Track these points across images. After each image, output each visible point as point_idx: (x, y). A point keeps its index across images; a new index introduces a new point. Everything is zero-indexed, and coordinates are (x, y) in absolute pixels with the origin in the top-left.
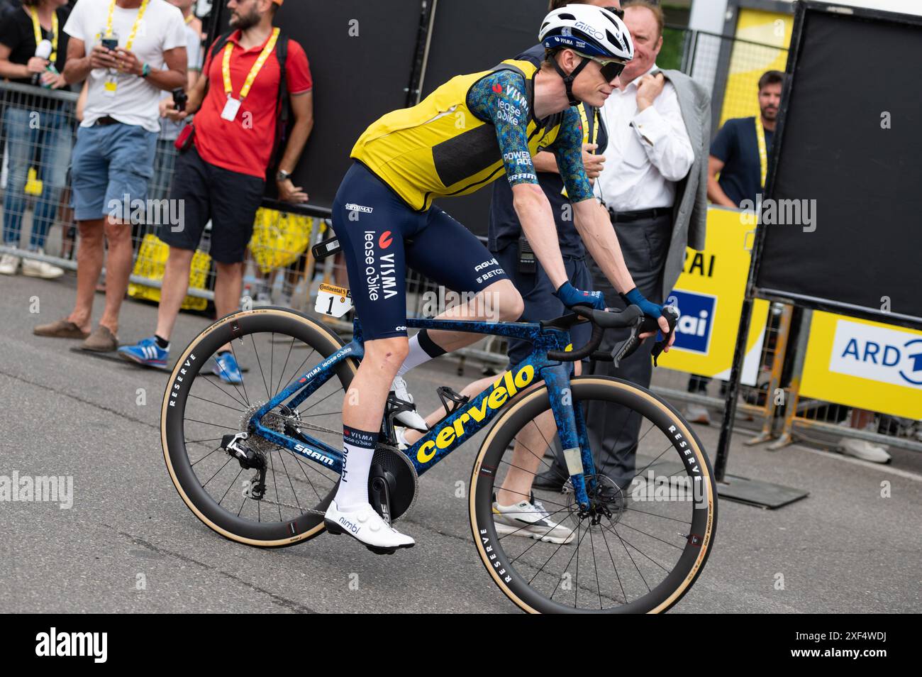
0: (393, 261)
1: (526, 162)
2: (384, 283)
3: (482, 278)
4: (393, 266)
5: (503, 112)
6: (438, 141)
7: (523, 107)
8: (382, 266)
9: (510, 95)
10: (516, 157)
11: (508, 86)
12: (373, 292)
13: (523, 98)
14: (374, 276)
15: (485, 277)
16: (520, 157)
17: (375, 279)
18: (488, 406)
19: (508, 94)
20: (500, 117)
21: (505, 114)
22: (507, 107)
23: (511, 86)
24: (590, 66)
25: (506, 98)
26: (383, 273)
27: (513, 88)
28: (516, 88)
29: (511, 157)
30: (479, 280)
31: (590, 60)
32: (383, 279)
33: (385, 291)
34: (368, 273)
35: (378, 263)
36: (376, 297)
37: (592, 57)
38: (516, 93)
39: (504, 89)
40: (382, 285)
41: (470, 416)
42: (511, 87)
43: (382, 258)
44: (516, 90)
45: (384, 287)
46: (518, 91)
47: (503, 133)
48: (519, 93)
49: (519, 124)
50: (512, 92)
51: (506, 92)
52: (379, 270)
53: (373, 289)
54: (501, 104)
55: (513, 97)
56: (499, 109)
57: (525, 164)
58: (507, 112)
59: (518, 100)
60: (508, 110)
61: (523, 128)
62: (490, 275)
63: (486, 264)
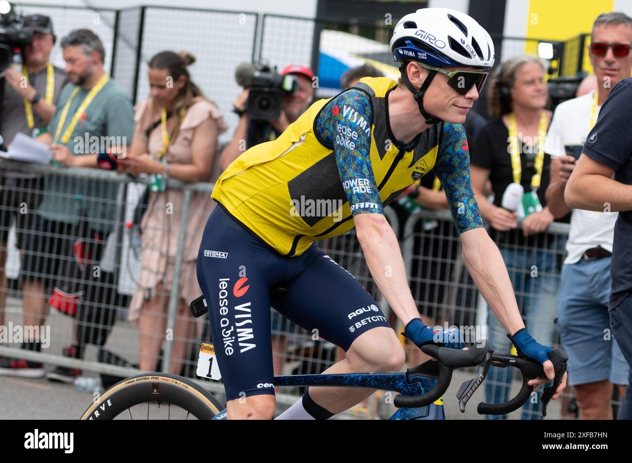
0: (249, 311)
1: (363, 189)
2: (239, 335)
3: (355, 326)
4: (249, 315)
5: (340, 136)
6: (293, 175)
7: (361, 128)
8: (237, 317)
9: (347, 116)
10: (352, 185)
11: (345, 107)
13: (362, 119)
14: (228, 328)
15: (358, 325)
16: (356, 184)
17: (229, 332)
19: (344, 115)
20: (338, 143)
21: (342, 138)
22: (344, 130)
23: (348, 106)
24: (437, 78)
25: (343, 120)
27: (349, 108)
28: (353, 107)
29: (347, 186)
30: (352, 329)
31: (436, 72)
32: (238, 330)
33: (241, 344)
34: (223, 325)
35: (232, 314)
37: (437, 69)
38: (353, 114)
39: (341, 111)
40: (237, 338)
42: (347, 108)
43: (237, 308)
44: (353, 110)
45: (240, 339)
46: (356, 111)
47: (341, 160)
48: (357, 113)
49: (356, 148)
50: (349, 112)
51: (343, 114)
52: (233, 321)
53: (228, 342)
54: (339, 127)
55: (349, 118)
56: (338, 133)
57: (362, 192)
58: (344, 136)
59: (354, 121)
60: (345, 133)
61: (361, 152)
62: (363, 322)
63: (361, 311)
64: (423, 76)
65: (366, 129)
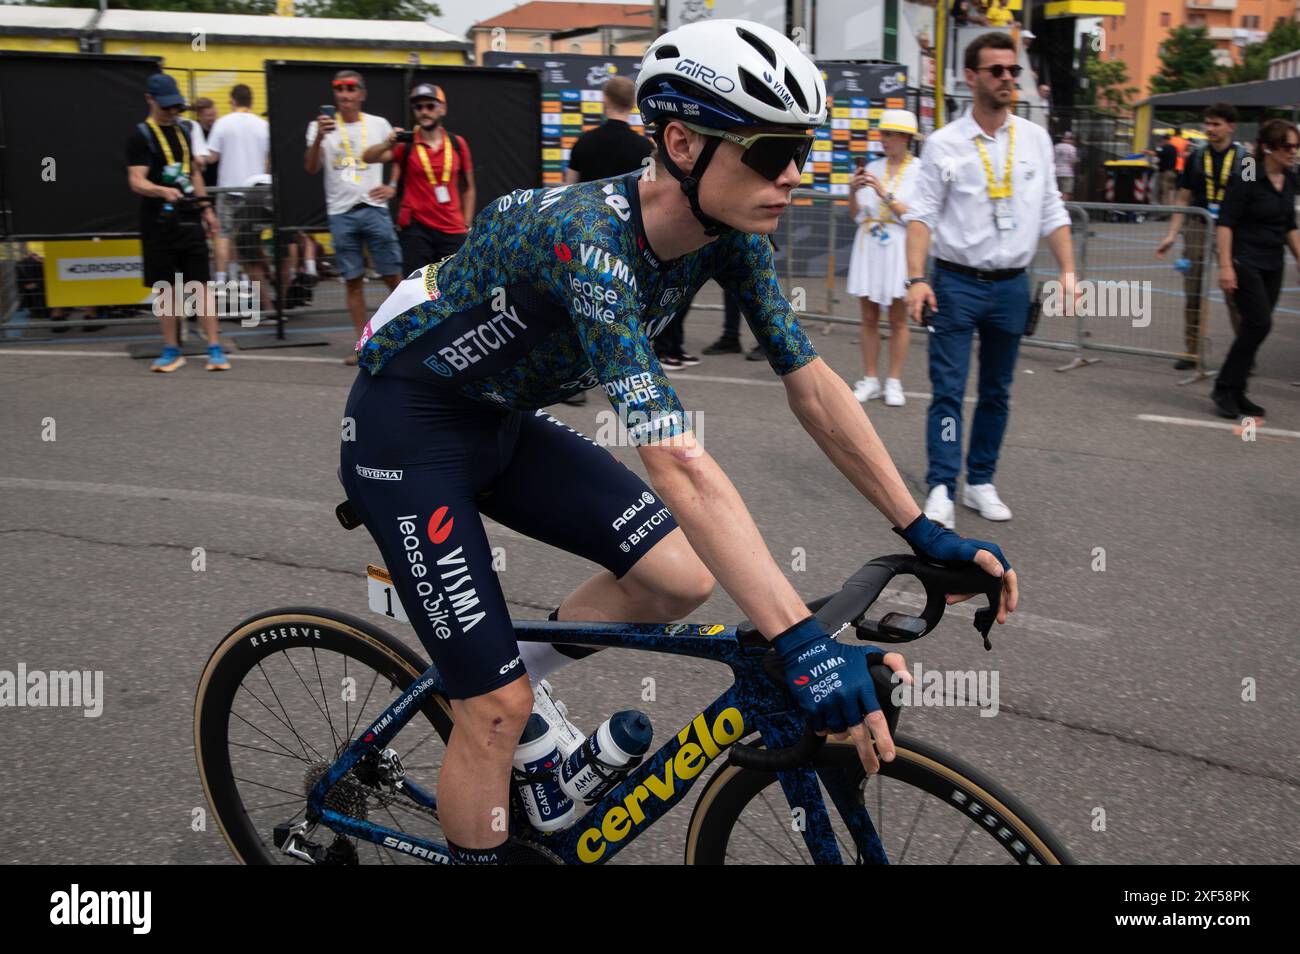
0: (462, 560)
1: (642, 395)
2: (455, 605)
3: (629, 542)
4: (465, 569)
5: (582, 301)
7: (621, 281)
8: (444, 576)
9: (590, 264)
10: (620, 391)
11: (582, 246)
12: (439, 625)
13: (619, 263)
14: (433, 597)
15: (634, 539)
16: (627, 388)
17: (437, 603)
18: (675, 775)
19: (584, 262)
20: (580, 313)
21: (586, 303)
22: (588, 290)
23: (588, 244)
25: (583, 272)
26: (448, 589)
27: (592, 248)
28: (598, 246)
29: (612, 392)
30: (625, 547)
32: (452, 598)
33: (461, 620)
34: (422, 594)
35: (434, 573)
36: (446, 632)
37: (720, 134)
38: (602, 257)
39: (576, 254)
40: (452, 611)
41: (649, 791)
42: (587, 247)
43: (440, 563)
44: (599, 251)
45: (457, 612)
46: (605, 251)
47: (591, 344)
48: (607, 255)
49: (618, 319)
50: (593, 256)
51: (580, 259)
52: (440, 586)
53: (438, 620)
54: (575, 283)
55: (595, 267)
56: (575, 295)
57: (642, 400)
58: (589, 300)
59: (606, 270)
60: (591, 295)
61: (627, 325)
62: (642, 533)
63: (632, 512)
64: (696, 148)
65: (629, 280)
